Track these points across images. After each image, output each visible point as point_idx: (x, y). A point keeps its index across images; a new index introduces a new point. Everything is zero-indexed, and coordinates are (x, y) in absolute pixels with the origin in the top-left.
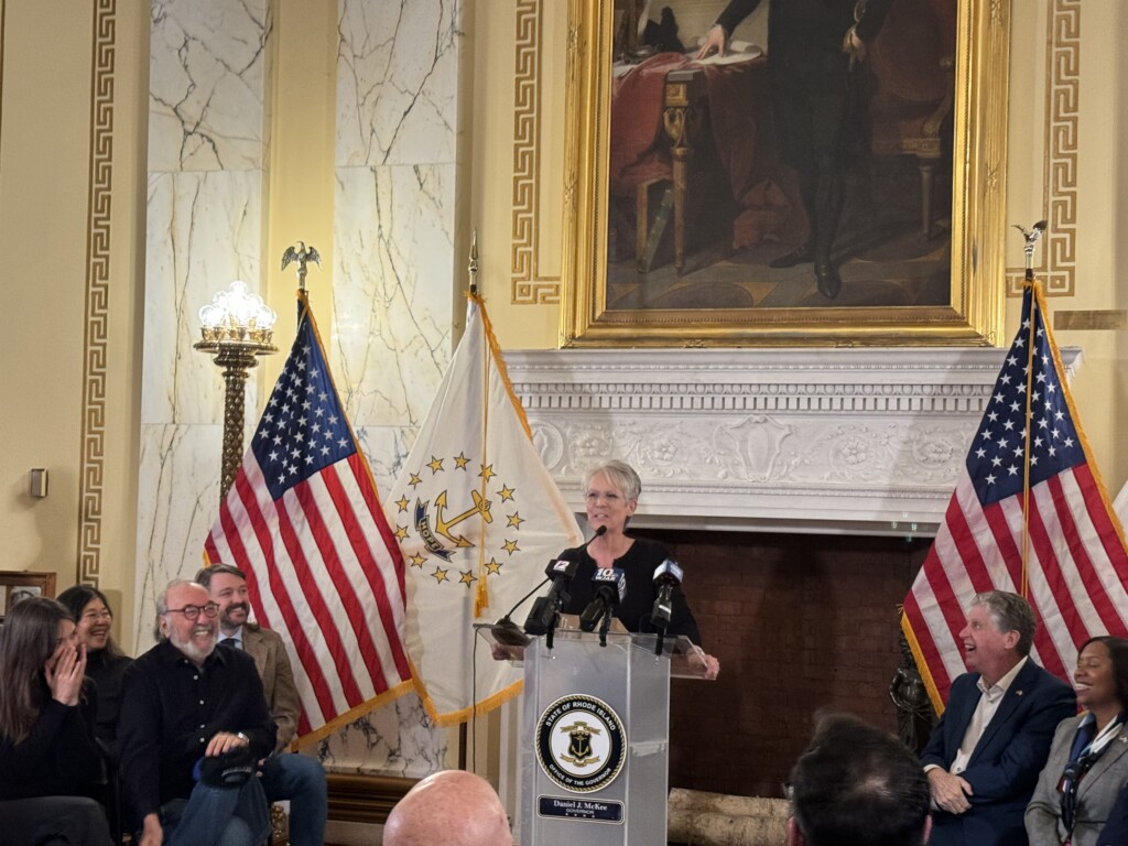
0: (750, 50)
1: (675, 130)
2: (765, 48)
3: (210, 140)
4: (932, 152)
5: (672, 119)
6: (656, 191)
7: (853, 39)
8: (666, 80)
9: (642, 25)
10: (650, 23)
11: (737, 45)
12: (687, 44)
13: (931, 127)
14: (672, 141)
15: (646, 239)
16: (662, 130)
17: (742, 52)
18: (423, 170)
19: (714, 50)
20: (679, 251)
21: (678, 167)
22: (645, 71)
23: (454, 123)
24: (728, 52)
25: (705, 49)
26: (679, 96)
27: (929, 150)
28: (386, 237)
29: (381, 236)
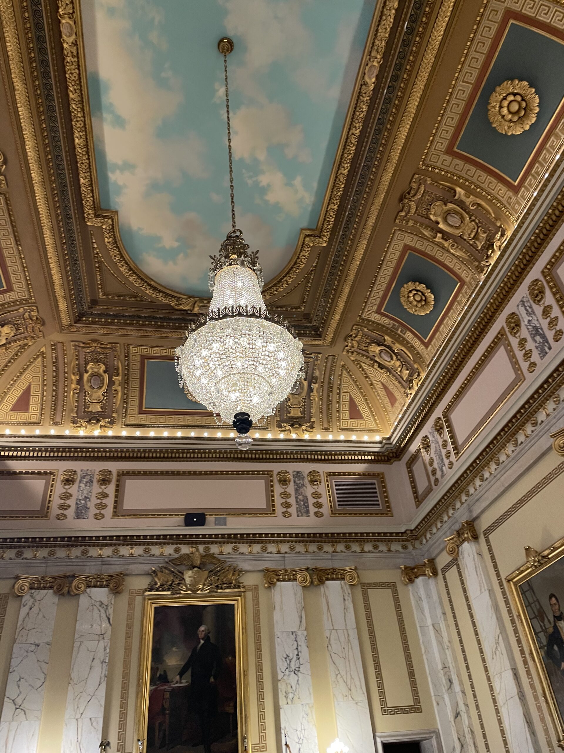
0: (187, 682)
1: (166, 705)
2: (190, 682)
3: (24, 711)
4: (232, 711)
5: (165, 702)
6: (161, 725)
7: (212, 680)
8: (164, 691)
9: (158, 675)
10: (160, 675)
11: (183, 681)
12: (170, 680)
13: (232, 704)
14: (165, 709)
15: (158, 742)
16: (163, 706)
17: (184, 683)
18: (93, 719)
19: (177, 683)
20: (167, 742)
21: (167, 716)
22: (159, 688)
23: (103, 705)
24: (181, 683)
25: (175, 682)
26: (167, 695)
28: (79, 741)
29: (78, 741)
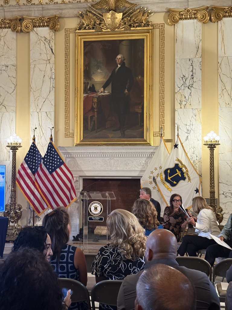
0: (108, 92)
1: (95, 106)
2: (111, 92)
3: (5, 106)
5: (94, 104)
6: (92, 117)
7: (126, 91)
8: (93, 97)
9: (88, 87)
10: (90, 87)
11: (106, 92)
12: (97, 91)
13: (140, 107)
14: (95, 108)
15: (90, 127)
16: (93, 106)
17: (107, 93)
18: (48, 113)
19: (102, 92)
20: (96, 128)
21: (96, 113)
22: (89, 96)
23: (53, 104)
24: (104, 93)
25: (100, 92)
26: (96, 100)
27: (140, 111)
28: (40, 125)
